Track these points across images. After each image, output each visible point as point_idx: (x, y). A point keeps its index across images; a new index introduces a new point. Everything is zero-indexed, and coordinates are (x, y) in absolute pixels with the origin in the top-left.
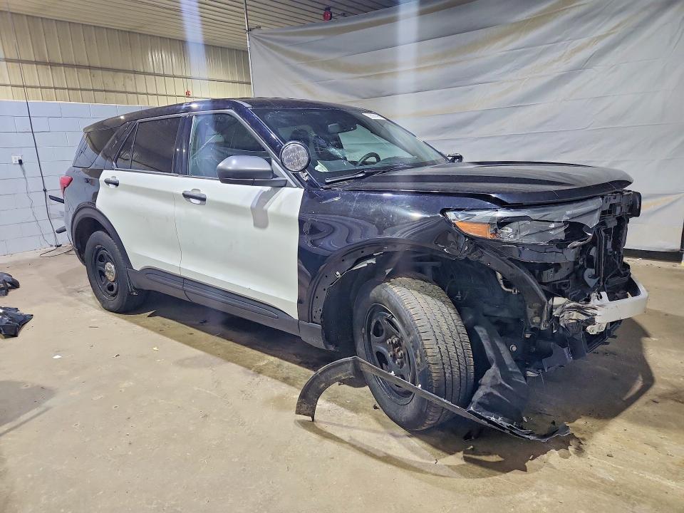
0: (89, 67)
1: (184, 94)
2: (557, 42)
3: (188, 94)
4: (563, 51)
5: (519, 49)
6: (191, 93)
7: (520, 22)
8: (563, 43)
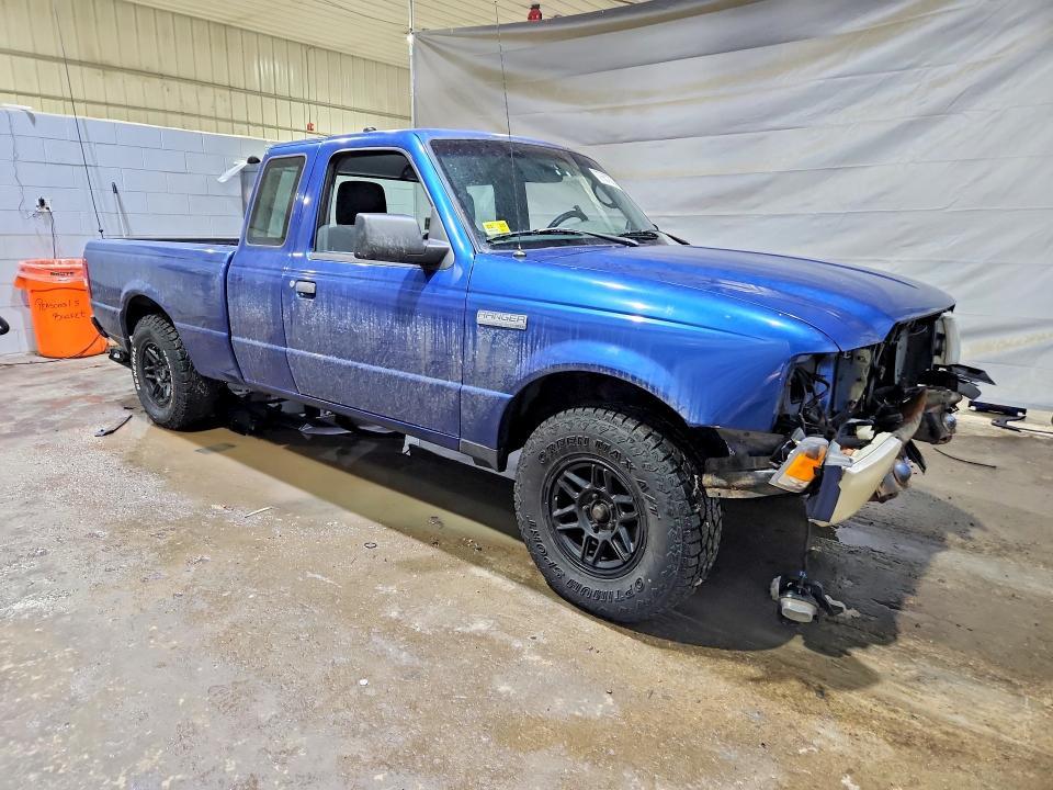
0: (161, 76)
1: (304, 128)
2: (909, 68)
3: (310, 128)
4: (915, 85)
5: (846, 76)
6: (314, 127)
7: (849, 34)
8: (916, 70)
